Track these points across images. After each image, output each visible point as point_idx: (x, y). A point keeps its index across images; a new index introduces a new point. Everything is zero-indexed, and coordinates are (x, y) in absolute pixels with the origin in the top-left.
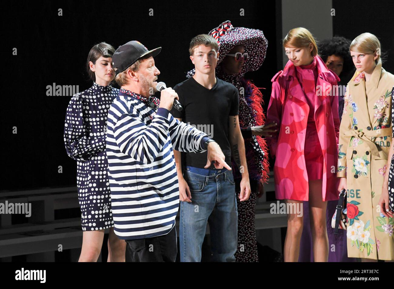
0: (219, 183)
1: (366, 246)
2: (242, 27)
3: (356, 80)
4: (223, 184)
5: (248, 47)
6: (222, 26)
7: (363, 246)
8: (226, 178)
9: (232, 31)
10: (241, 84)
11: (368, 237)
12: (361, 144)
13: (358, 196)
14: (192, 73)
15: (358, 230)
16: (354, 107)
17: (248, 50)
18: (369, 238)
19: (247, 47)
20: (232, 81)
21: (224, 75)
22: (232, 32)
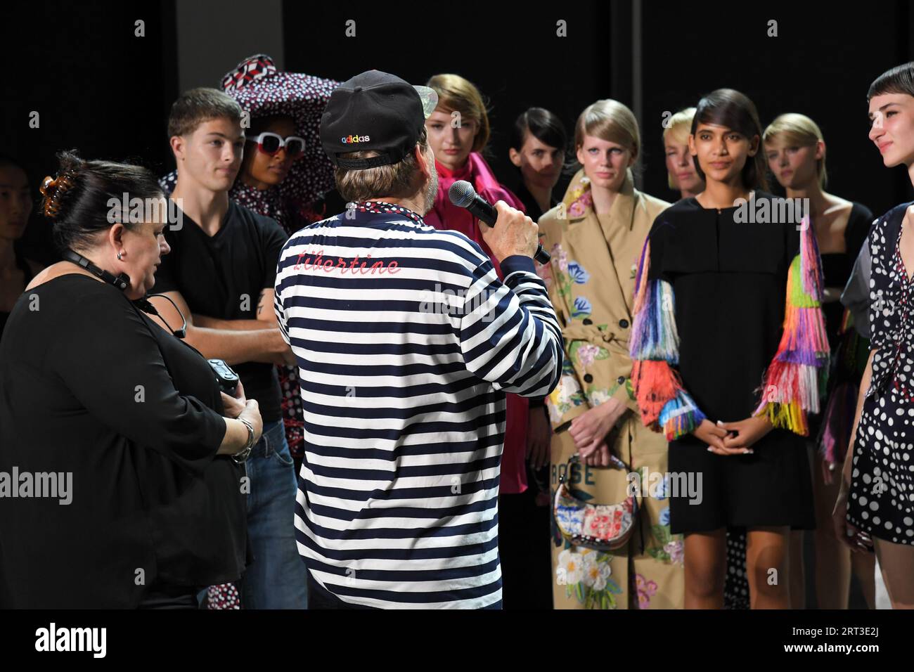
0: (250, 463)
1: (598, 597)
2: (298, 72)
3: (572, 210)
4: (260, 465)
5: (315, 125)
6: (246, 67)
7: (592, 599)
8: (268, 451)
9: (266, 80)
10: (287, 214)
11: (606, 577)
12: (605, 358)
13: (590, 479)
14: (166, 184)
15: (583, 560)
16: (577, 272)
17: (313, 132)
18: (607, 579)
19: (310, 124)
20: (264, 206)
21: (245, 190)
22: (264, 83)
